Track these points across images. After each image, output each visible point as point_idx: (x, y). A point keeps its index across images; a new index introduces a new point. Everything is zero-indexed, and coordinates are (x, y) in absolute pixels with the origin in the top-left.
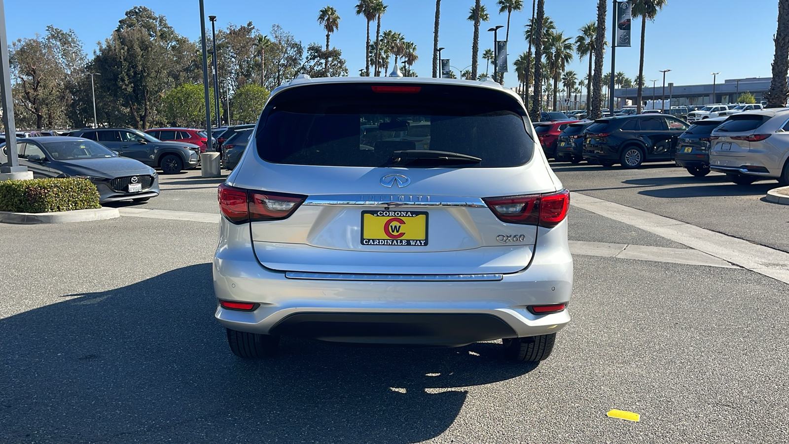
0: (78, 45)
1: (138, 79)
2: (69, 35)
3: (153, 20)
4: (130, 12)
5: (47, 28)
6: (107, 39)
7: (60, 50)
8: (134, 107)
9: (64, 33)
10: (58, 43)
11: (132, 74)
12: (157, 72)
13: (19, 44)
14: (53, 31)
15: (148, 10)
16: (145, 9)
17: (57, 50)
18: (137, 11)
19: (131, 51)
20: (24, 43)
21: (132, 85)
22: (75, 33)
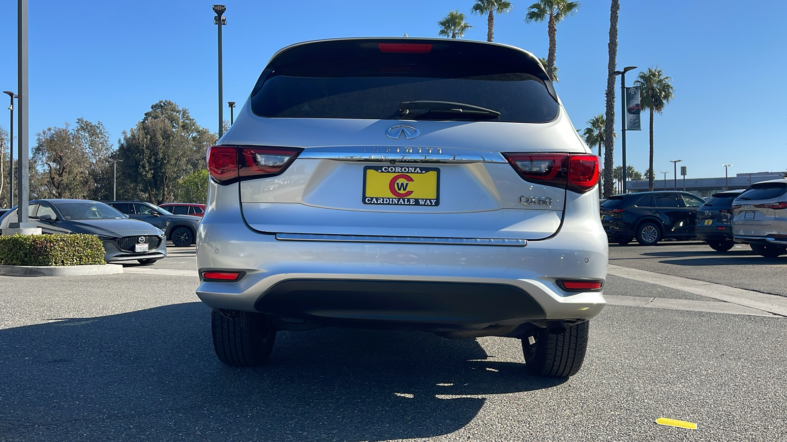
0: (105, 136)
1: (158, 166)
2: (97, 127)
3: (177, 112)
4: (155, 106)
5: (78, 121)
6: (132, 129)
7: (87, 141)
8: (153, 192)
9: (93, 125)
10: (87, 135)
11: (153, 161)
12: (177, 159)
13: (49, 132)
14: (83, 124)
15: (173, 104)
16: (170, 103)
17: (85, 140)
18: (162, 104)
19: (153, 140)
20: (54, 132)
21: (152, 171)
22: (103, 125)
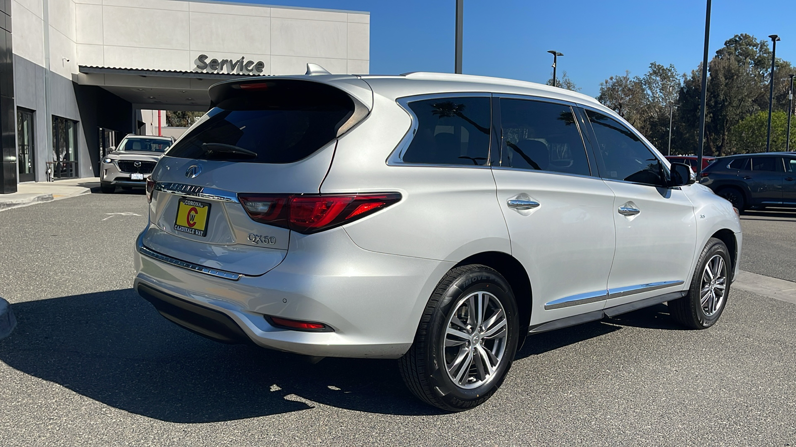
0: (676, 79)
1: (718, 110)
2: (669, 70)
3: (754, 46)
4: (729, 41)
5: (651, 65)
6: (693, 71)
7: (658, 85)
8: (711, 137)
9: (665, 68)
10: (658, 78)
11: (713, 104)
12: (741, 101)
13: (611, 81)
14: (655, 68)
15: (750, 37)
16: (746, 37)
17: (656, 84)
18: (737, 39)
19: (715, 81)
20: (615, 81)
21: (711, 115)
22: (675, 68)
